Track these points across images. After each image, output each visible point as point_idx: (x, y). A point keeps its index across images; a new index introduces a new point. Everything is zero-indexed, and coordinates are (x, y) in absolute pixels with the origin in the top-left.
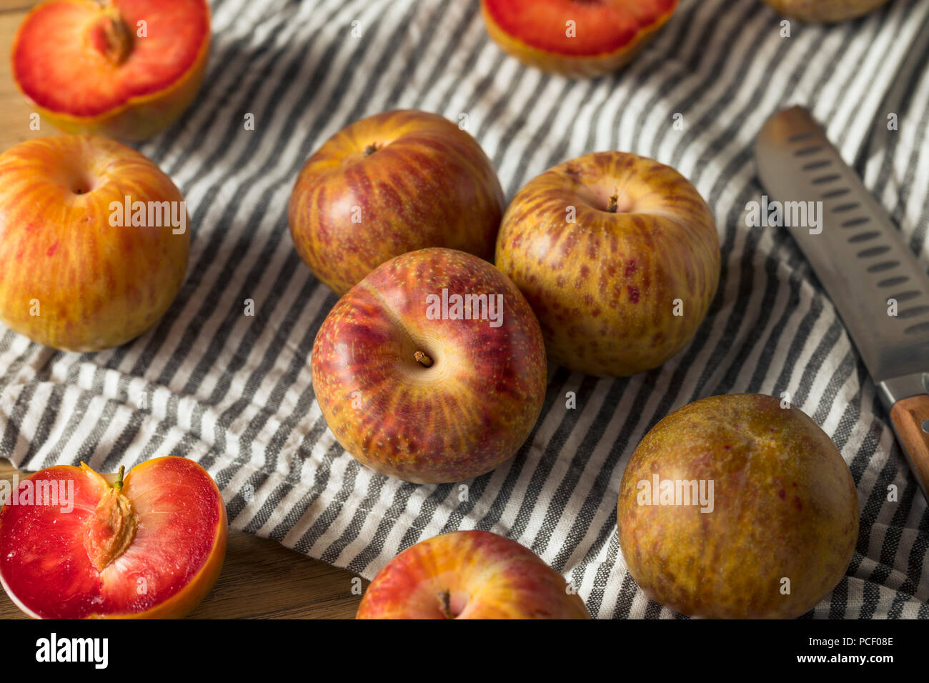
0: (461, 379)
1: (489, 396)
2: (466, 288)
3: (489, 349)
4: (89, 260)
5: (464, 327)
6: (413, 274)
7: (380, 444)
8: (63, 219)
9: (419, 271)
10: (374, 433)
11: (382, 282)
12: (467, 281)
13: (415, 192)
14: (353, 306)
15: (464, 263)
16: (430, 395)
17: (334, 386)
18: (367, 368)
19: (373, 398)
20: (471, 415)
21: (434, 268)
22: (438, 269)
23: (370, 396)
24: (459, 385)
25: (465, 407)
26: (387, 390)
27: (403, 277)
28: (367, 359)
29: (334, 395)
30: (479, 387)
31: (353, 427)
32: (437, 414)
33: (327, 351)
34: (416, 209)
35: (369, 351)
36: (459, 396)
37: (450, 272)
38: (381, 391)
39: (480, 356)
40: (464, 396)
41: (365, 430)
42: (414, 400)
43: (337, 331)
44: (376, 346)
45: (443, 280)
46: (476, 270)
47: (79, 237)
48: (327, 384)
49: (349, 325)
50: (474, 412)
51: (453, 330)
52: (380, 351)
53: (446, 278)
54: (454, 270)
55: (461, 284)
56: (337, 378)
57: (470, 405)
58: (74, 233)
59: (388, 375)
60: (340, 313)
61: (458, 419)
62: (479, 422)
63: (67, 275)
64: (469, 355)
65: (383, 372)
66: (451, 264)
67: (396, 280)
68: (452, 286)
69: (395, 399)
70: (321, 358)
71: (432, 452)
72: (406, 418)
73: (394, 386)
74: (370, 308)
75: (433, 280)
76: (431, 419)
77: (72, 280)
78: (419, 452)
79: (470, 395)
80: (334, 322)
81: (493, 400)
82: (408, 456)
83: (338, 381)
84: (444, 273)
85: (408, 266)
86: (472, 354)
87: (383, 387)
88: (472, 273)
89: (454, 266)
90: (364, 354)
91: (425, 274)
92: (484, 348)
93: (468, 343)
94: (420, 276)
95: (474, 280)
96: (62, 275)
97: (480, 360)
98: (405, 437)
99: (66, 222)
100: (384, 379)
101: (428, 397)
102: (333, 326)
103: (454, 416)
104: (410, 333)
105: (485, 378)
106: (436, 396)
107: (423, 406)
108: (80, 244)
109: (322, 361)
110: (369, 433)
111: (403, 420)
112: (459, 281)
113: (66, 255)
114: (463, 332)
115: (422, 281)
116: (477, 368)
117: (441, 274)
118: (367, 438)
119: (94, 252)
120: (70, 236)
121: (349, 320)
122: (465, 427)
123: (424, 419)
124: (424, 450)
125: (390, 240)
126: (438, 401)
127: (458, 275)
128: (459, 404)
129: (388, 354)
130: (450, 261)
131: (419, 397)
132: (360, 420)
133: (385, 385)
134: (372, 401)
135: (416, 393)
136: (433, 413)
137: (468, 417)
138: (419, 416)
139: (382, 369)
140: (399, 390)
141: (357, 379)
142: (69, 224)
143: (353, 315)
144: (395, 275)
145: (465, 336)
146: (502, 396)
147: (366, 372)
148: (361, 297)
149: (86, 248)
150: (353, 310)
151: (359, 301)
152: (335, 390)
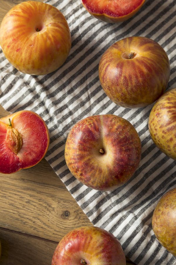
0: (108, 167)
1: (112, 177)
2: (127, 142)
3: (121, 164)
4: (28, 58)
5: (119, 153)
6: (115, 127)
7: (73, 167)
8: (24, 42)
9: (118, 127)
10: (74, 163)
11: (106, 122)
12: (129, 140)
13: (134, 84)
14: (94, 123)
15: (132, 133)
16: (96, 165)
17: (72, 142)
18: (84, 145)
19: (80, 154)
20: (103, 178)
21: (122, 130)
22: (123, 130)
23: (80, 153)
24: (106, 168)
25: (103, 175)
26: (85, 155)
27: (112, 125)
28: (86, 142)
29: (71, 144)
30: (111, 172)
31: (70, 157)
32: (94, 172)
33: (77, 131)
34: (132, 89)
35: (88, 140)
36: (104, 171)
37: (126, 134)
38: (84, 154)
39: (117, 164)
40: (105, 172)
41: (72, 160)
42: (91, 163)
43: (84, 128)
44: (91, 140)
45: (123, 135)
46: (134, 138)
47: (27, 50)
48: (71, 139)
49: (88, 128)
50: (104, 178)
51: (115, 151)
52: (91, 143)
53: (124, 135)
54: (127, 134)
55: (127, 140)
56: (74, 141)
57: (105, 175)
58: (26, 48)
59: (89, 151)
60: (89, 122)
61: (99, 177)
62: (104, 182)
63: (20, 59)
64: (114, 162)
65: (88, 149)
66: (128, 132)
67: (110, 125)
68: (124, 139)
69: (86, 159)
70: (75, 131)
71: (86, 180)
72: (85, 166)
73: (88, 155)
74: (97, 127)
75: (120, 133)
76: (91, 172)
77: (21, 61)
78: (82, 177)
79: (107, 173)
80: (85, 124)
81: (112, 179)
82: (79, 175)
83: (74, 142)
84: (124, 133)
85: (116, 123)
86: (115, 162)
87: (85, 153)
88: (132, 139)
89: (129, 133)
90: (86, 140)
91: (119, 130)
92: (120, 163)
93: (117, 158)
94: (117, 129)
95: (131, 141)
96: (19, 59)
97: (117, 165)
98: (81, 171)
99: (25, 43)
100: (87, 151)
101: (95, 165)
102: (84, 125)
103: (98, 176)
104: (103, 143)
105: (114, 172)
106: (97, 166)
107: (92, 167)
108: (26, 53)
109: (74, 132)
110: (72, 162)
111: (84, 166)
112: (127, 139)
113: (21, 54)
114: (118, 154)
115: (116, 131)
116: (114, 167)
117: (123, 133)
118: (71, 162)
119: (30, 57)
120: (24, 49)
121: (89, 127)
122: (99, 181)
123: (89, 170)
124: (84, 177)
125: (120, 94)
126: (97, 168)
127: (128, 137)
128: (102, 174)
129: (93, 145)
130: (128, 130)
131: (93, 163)
132: (72, 157)
133: (86, 153)
134: (79, 155)
135: (93, 161)
136: (93, 171)
137: (102, 179)
138: (89, 169)
139: (88, 148)
140: (89, 157)
141: (79, 146)
142: (25, 44)
143: (91, 126)
144: (111, 123)
145: (117, 156)
146: (116, 179)
147: (83, 145)
148: (97, 122)
149: (28, 54)
150: (92, 125)
151: (96, 123)
152: (72, 143)
